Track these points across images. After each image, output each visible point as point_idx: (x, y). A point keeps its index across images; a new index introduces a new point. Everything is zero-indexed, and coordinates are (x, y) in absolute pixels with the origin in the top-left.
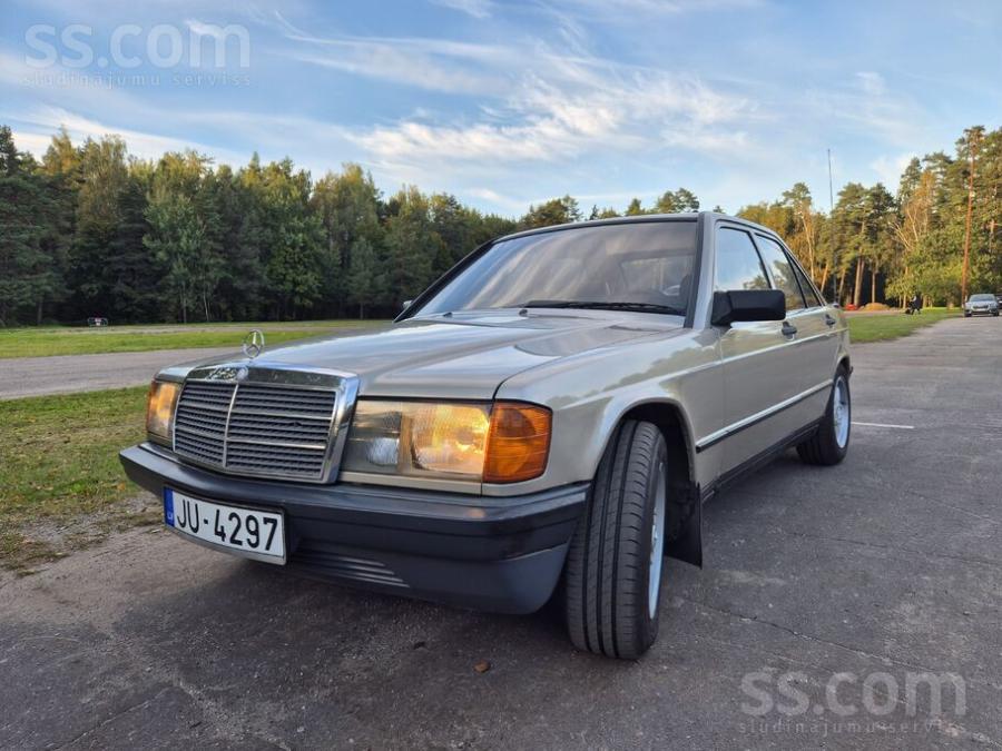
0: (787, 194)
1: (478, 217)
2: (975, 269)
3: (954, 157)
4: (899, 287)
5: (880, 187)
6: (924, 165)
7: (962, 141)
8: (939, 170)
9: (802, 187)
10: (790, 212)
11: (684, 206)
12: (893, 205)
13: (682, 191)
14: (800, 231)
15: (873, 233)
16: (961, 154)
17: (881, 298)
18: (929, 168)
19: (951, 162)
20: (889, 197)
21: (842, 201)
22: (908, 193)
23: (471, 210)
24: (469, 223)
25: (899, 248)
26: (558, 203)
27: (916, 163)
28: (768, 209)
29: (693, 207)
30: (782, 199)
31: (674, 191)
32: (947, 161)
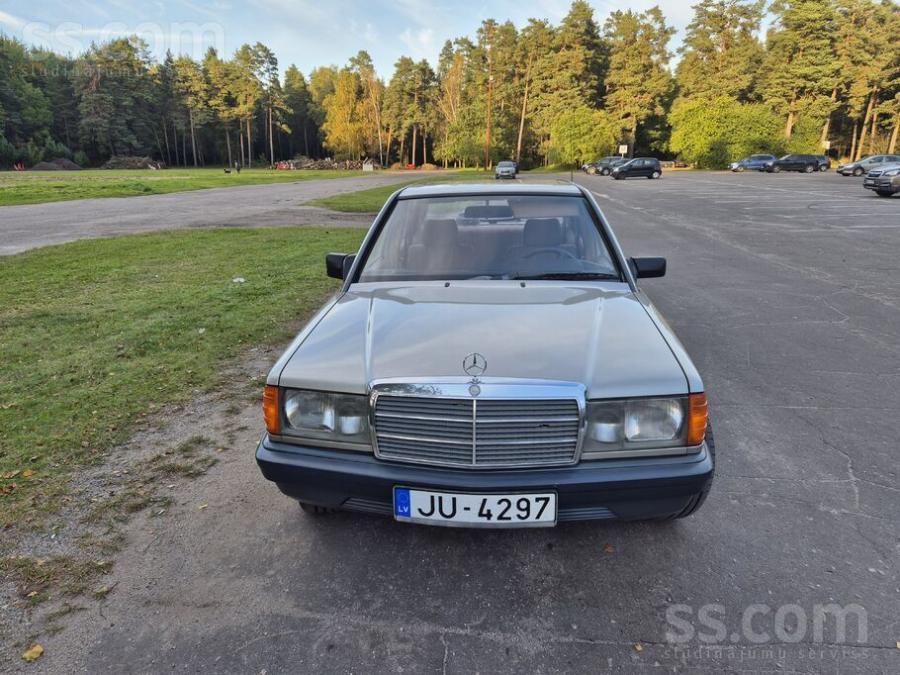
0: (352, 60)
1: (22, 48)
2: (494, 139)
3: (476, 43)
4: (444, 150)
5: (425, 62)
6: (455, 47)
7: (481, 31)
8: (465, 53)
9: (364, 55)
10: (358, 77)
11: (262, 62)
12: (435, 80)
13: (259, 45)
14: (368, 97)
15: (423, 101)
16: (481, 42)
17: (431, 160)
18: (459, 51)
19: (473, 48)
20: (432, 74)
21: (398, 72)
22: (445, 70)
23: (11, 38)
24: (10, 56)
25: (441, 118)
26: (125, 43)
27: (449, 45)
28: (338, 71)
29: (271, 63)
30: (349, 64)
31: (252, 44)
32: (471, 47)
